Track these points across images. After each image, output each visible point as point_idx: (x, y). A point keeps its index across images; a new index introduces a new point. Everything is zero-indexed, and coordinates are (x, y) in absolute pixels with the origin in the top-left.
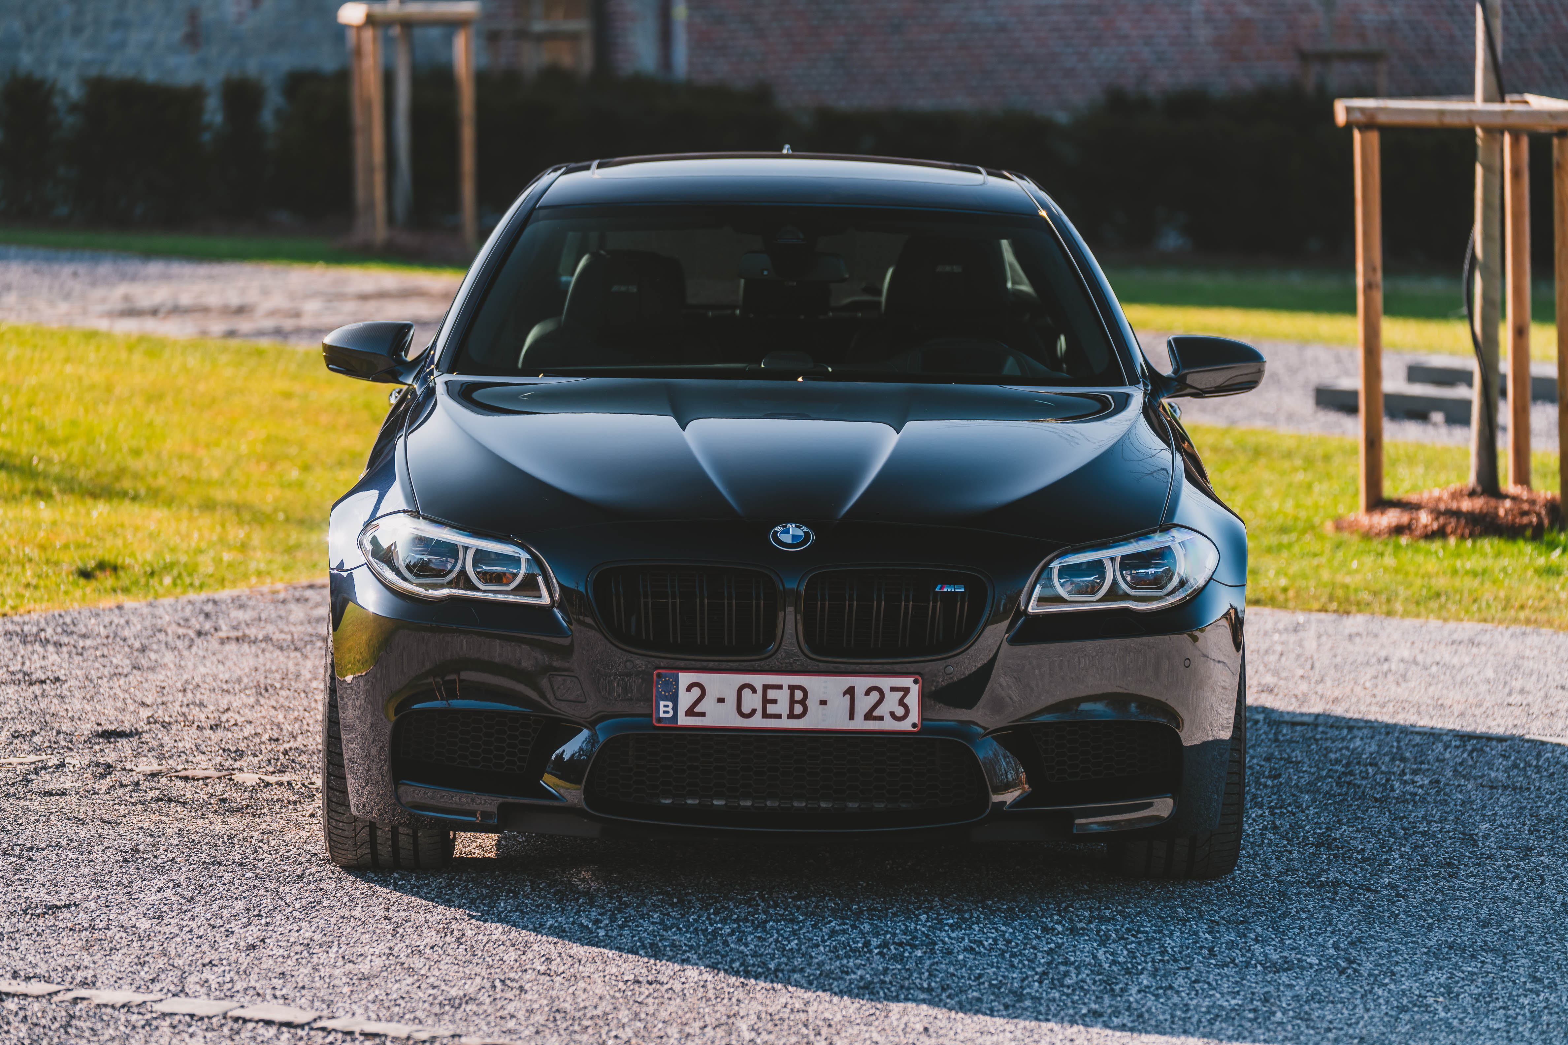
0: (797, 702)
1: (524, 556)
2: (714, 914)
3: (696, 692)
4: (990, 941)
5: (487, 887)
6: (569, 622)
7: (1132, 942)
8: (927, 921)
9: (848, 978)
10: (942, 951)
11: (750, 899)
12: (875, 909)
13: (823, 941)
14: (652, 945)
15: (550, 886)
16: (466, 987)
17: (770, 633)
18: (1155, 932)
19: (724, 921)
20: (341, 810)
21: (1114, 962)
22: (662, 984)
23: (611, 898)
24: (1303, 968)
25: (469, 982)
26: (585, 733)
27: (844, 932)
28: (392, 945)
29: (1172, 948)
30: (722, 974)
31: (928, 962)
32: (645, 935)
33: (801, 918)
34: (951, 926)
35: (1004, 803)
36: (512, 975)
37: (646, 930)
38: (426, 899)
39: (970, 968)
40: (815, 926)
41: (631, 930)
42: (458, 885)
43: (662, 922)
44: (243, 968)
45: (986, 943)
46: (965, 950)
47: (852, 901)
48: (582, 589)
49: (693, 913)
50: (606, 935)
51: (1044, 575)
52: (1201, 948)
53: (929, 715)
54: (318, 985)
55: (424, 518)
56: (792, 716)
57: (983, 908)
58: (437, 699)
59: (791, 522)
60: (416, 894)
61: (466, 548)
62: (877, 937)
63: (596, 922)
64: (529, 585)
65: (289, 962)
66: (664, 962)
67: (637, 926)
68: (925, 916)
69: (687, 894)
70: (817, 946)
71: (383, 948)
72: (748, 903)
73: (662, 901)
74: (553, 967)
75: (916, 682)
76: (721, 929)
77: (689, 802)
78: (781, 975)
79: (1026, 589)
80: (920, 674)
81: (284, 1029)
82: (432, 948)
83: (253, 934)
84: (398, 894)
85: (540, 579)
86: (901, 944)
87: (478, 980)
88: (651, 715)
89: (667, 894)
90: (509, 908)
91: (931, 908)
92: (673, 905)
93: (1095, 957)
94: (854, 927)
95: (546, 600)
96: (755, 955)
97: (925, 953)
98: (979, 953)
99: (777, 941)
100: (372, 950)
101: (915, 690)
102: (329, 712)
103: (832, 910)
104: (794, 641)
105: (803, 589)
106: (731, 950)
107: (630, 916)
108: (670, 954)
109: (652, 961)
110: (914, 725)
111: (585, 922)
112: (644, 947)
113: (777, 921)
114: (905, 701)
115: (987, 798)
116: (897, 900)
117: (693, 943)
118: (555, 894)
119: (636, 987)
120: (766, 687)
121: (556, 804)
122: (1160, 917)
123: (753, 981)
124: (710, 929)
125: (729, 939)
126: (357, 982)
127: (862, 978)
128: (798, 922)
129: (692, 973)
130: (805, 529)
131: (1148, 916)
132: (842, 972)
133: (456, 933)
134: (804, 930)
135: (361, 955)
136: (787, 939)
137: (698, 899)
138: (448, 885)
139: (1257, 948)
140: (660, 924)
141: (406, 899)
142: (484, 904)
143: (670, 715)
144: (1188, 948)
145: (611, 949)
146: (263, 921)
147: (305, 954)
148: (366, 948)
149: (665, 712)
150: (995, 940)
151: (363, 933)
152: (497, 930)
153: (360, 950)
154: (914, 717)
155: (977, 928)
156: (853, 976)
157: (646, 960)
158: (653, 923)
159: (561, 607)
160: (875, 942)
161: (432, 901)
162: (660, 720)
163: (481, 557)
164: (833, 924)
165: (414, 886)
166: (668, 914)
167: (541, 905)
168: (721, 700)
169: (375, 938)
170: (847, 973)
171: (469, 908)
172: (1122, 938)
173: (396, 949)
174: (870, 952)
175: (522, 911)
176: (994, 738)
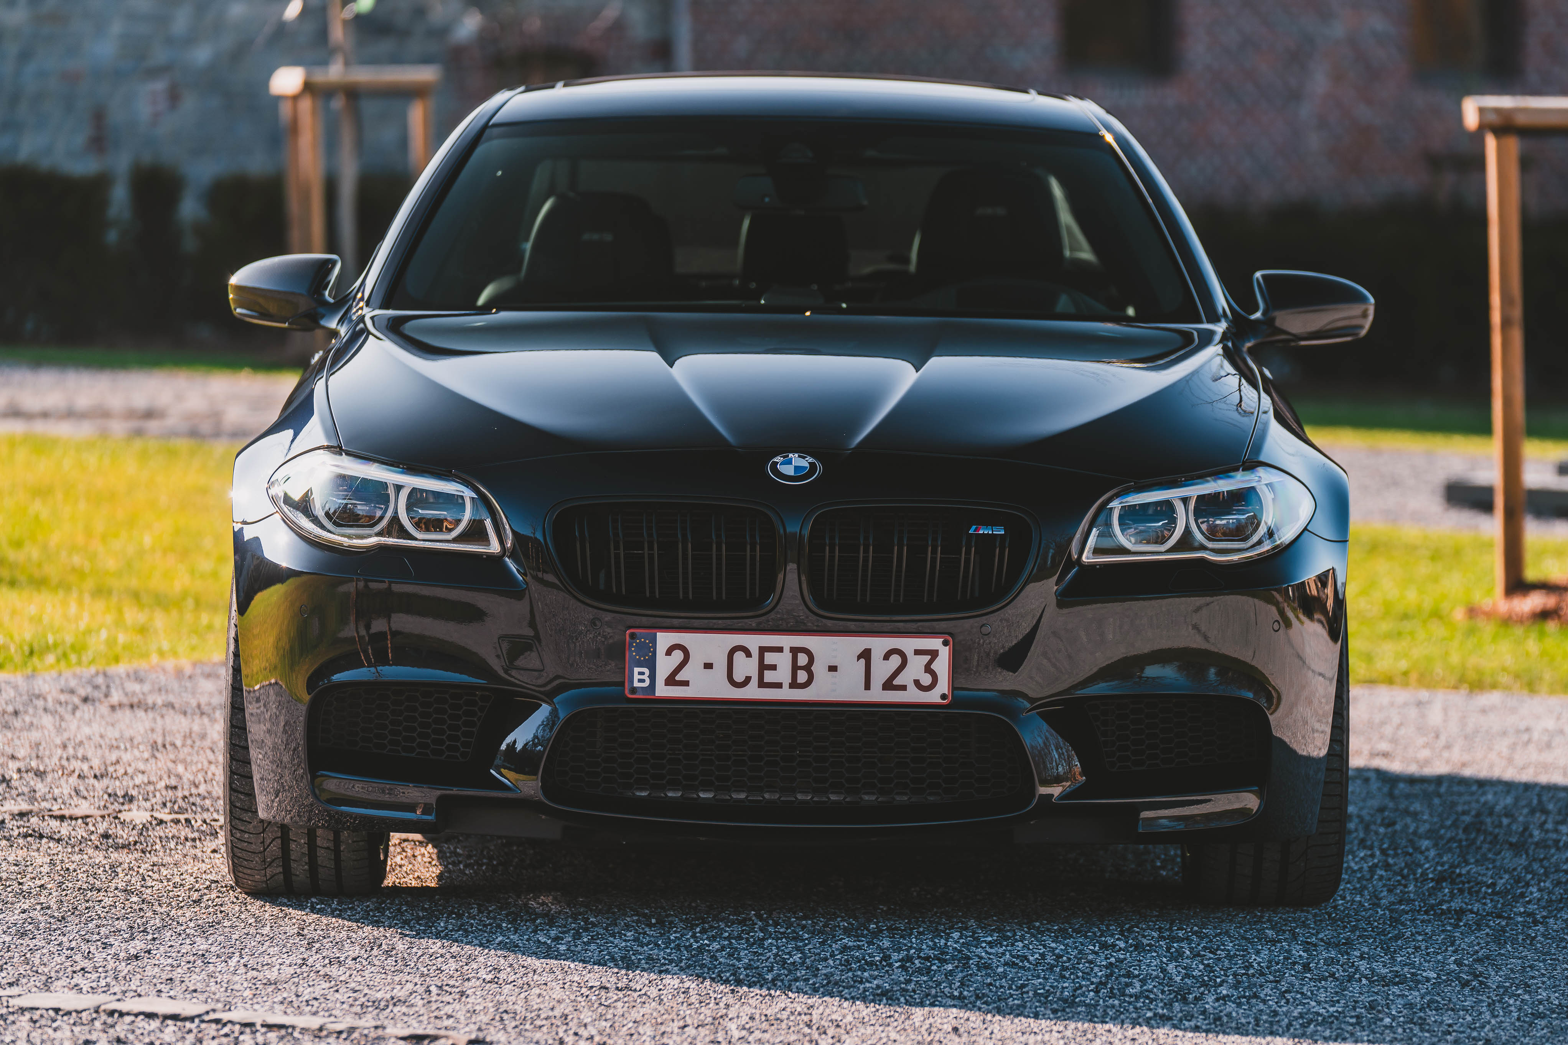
0: (802, 668)
1: (468, 494)
2: (700, 932)
3: (678, 655)
4: (1037, 956)
5: (424, 909)
6: (524, 574)
7: (1210, 958)
8: (961, 938)
9: (862, 987)
10: (976, 965)
11: (745, 920)
12: (897, 929)
13: (833, 955)
14: (623, 959)
15: (501, 909)
16: (395, 991)
17: (769, 586)
18: (1238, 950)
19: (713, 939)
20: (246, 817)
21: (1187, 976)
22: (635, 990)
23: (575, 919)
24: (1418, 982)
25: (399, 987)
26: (544, 710)
27: (859, 948)
28: (305, 956)
29: (1259, 963)
30: (707, 983)
31: (960, 975)
32: (616, 950)
33: (806, 936)
34: (989, 943)
35: (1052, 795)
36: (451, 982)
37: (616, 946)
38: (349, 920)
39: (1012, 979)
40: (823, 943)
41: (599, 946)
42: (389, 909)
43: (636, 940)
44: (123, 974)
45: (1031, 958)
46: (1006, 964)
47: (870, 921)
48: (539, 536)
49: (675, 932)
50: (568, 950)
51: (1101, 518)
52: (1294, 963)
53: (962, 682)
54: (213, 989)
55: (348, 454)
56: (794, 685)
57: (1029, 929)
58: (364, 666)
59: (793, 452)
60: (339, 916)
61: (398, 488)
62: (899, 953)
63: (557, 939)
64: (475, 532)
65: (179, 970)
66: (638, 972)
67: (607, 943)
68: (958, 934)
69: (668, 916)
70: (826, 959)
71: (296, 958)
72: (742, 922)
73: (638, 922)
74: (502, 976)
75: (945, 643)
76: (708, 946)
77: (670, 794)
78: (779, 984)
79: (1078, 536)
80: (950, 634)
81: (169, 1022)
82: (355, 959)
83: (137, 946)
84: (315, 916)
85: (488, 523)
86: (927, 958)
87: (410, 986)
88: (622, 684)
89: (645, 915)
90: (450, 927)
91: (966, 929)
92: (650, 926)
93: (1164, 971)
94: (870, 943)
95: (495, 547)
96: (748, 967)
97: (957, 967)
98: (1023, 968)
99: (776, 955)
100: (280, 961)
101: (945, 653)
102: (233, 697)
103: (845, 928)
104: (798, 594)
105: (806, 533)
106: (720, 963)
107: (598, 934)
108: (646, 966)
109: (623, 972)
110: (944, 697)
111: (542, 939)
112: (613, 959)
113: (777, 939)
114: (932, 667)
115: (1033, 789)
116: (924, 922)
117: (673, 956)
118: (507, 915)
119: (603, 993)
120: (763, 650)
121: (510, 795)
122: (1244, 938)
123: (745, 988)
124: (695, 946)
125: (718, 954)
126: (261, 987)
127: (878, 987)
128: (803, 940)
129: (672, 982)
130: (811, 460)
131: (1229, 936)
132: (855, 982)
133: (384, 946)
134: (810, 946)
135: (268, 964)
136: (789, 953)
137: (681, 920)
138: (377, 909)
139: (1363, 965)
140: (634, 941)
141: (324, 920)
142: (420, 925)
143: (647, 683)
144: (1277, 964)
145: (574, 961)
146: (150, 937)
147: (199, 962)
148: (274, 959)
149: (640, 681)
150: (1043, 956)
151: (270, 947)
152: (435, 946)
153: (267, 959)
154: (943, 686)
155: (1020, 944)
156: (868, 985)
157: (616, 970)
158: (625, 941)
159: (513, 556)
160: (895, 956)
161: (357, 921)
162: (634, 690)
163: (416, 498)
164: (846, 941)
165: (336, 909)
166: (645, 933)
167: (490, 924)
168: (708, 666)
169: (284, 950)
170: (861, 982)
171: (401, 928)
172: (1199, 955)
173: (311, 960)
174: (890, 965)
175: (466, 931)
176: (1042, 715)
